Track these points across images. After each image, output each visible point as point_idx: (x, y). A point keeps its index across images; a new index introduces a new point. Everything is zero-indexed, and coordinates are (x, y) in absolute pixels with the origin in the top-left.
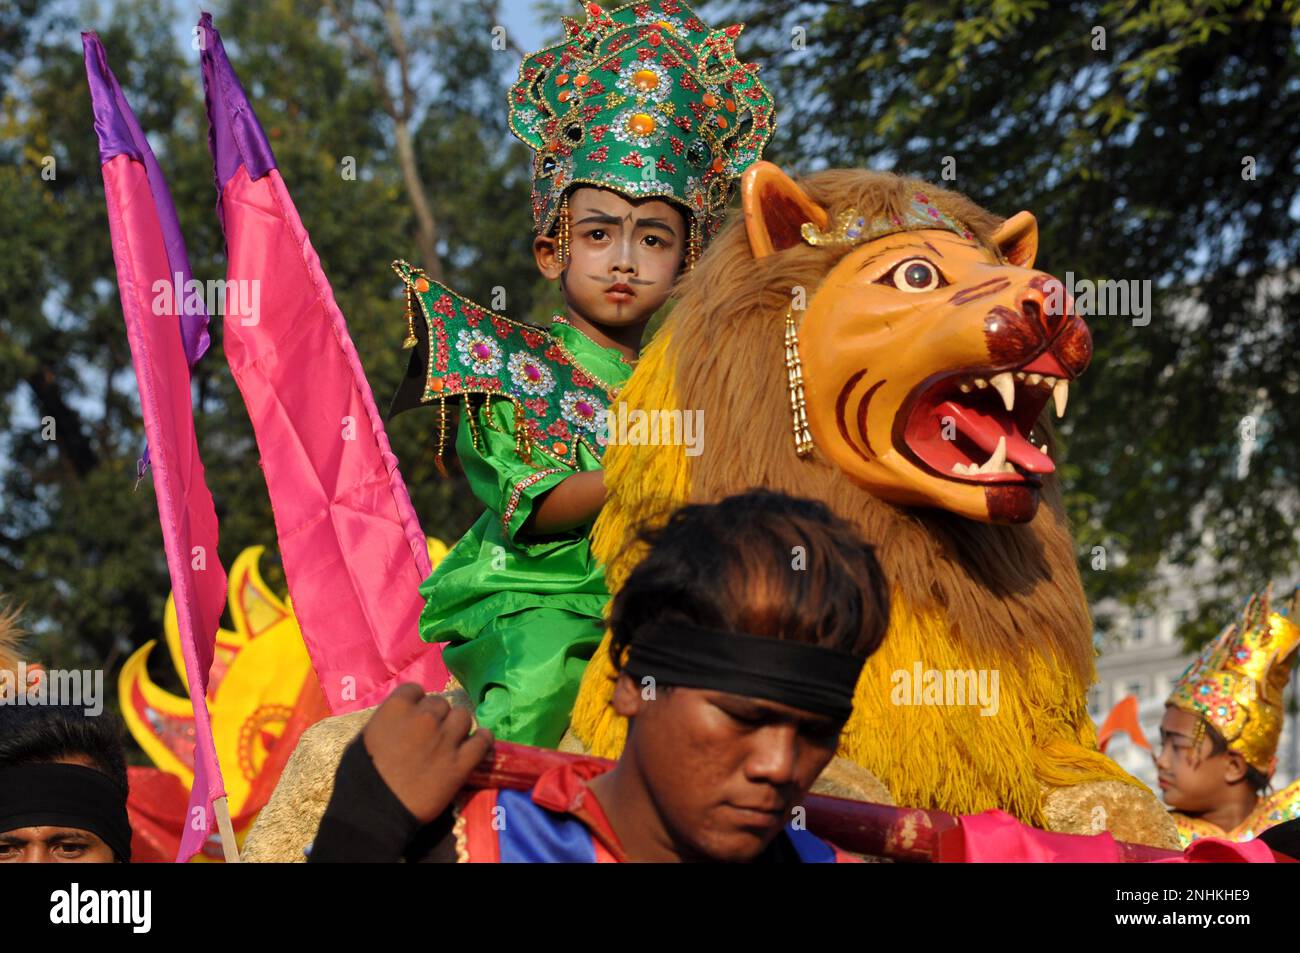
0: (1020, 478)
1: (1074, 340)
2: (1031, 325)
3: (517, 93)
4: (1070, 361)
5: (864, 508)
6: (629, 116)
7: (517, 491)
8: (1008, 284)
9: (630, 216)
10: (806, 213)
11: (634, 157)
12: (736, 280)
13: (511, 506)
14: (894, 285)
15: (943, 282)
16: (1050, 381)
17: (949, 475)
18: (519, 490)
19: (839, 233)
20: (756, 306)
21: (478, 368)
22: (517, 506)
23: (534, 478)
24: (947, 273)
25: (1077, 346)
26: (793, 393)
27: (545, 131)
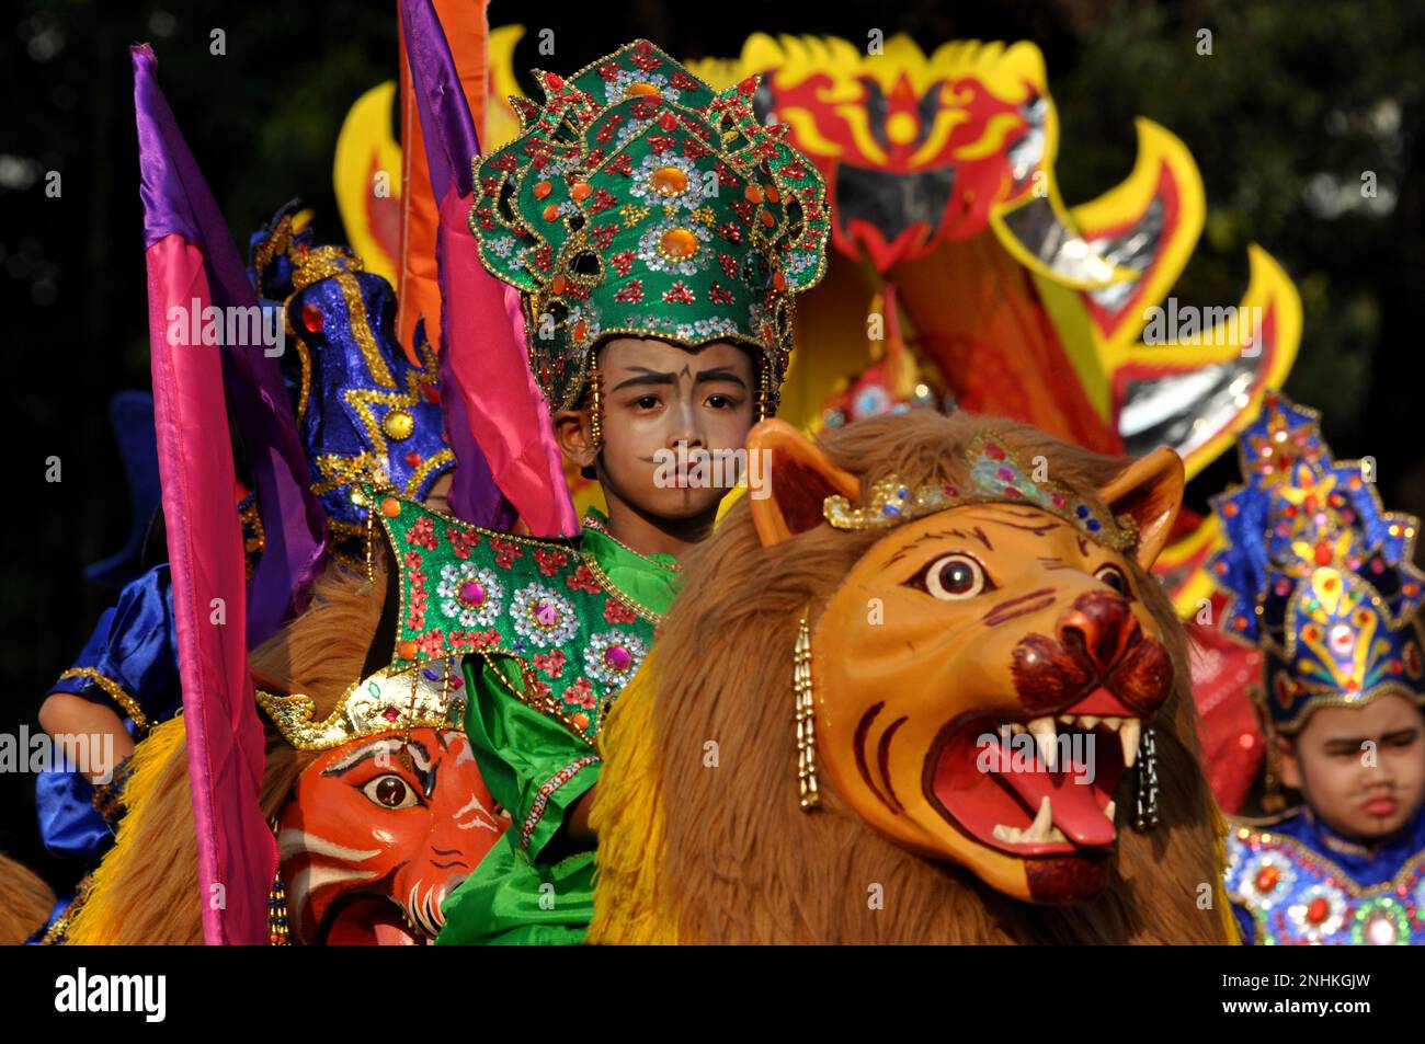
0: (1070, 848)
1: (1139, 671)
2: (1074, 658)
3: (479, 216)
4: (1136, 698)
5: (895, 872)
6: (660, 234)
7: (542, 796)
8: (1052, 601)
9: (686, 370)
10: (832, 482)
11: (679, 290)
12: (733, 576)
13: (534, 815)
14: (925, 589)
15: (989, 585)
16: (1112, 723)
17: (987, 841)
18: (545, 795)
19: (873, 509)
20: (753, 614)
21: (467, 618)
22: (541, 815)
23: (563, 775)
24: (995, 573)
25: (1145, 679)
26: (800, 726)
27: (535, 264)
